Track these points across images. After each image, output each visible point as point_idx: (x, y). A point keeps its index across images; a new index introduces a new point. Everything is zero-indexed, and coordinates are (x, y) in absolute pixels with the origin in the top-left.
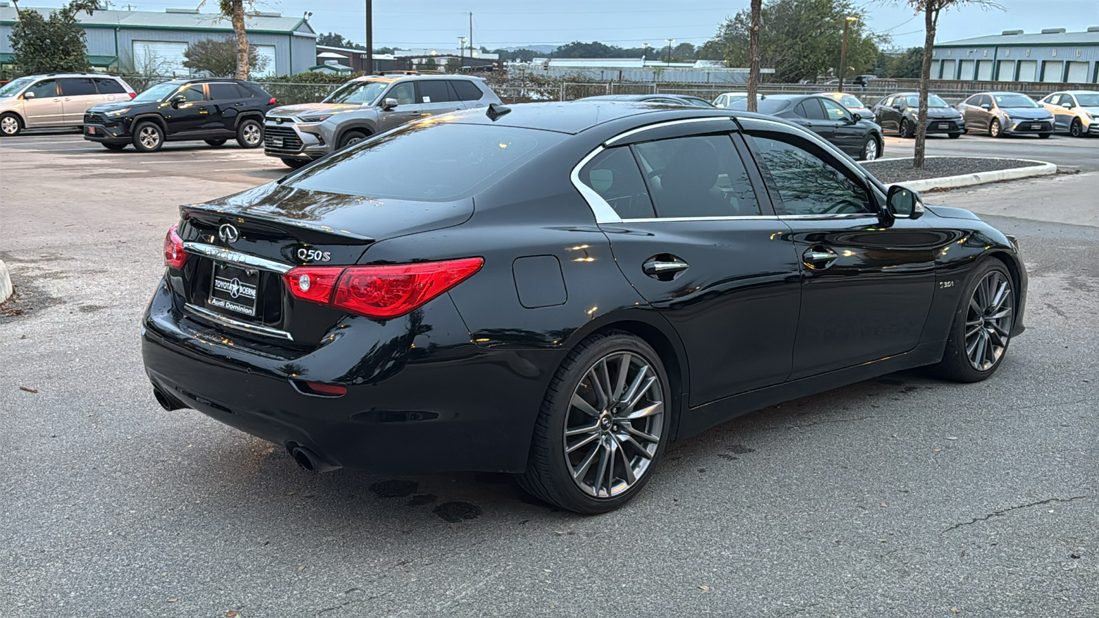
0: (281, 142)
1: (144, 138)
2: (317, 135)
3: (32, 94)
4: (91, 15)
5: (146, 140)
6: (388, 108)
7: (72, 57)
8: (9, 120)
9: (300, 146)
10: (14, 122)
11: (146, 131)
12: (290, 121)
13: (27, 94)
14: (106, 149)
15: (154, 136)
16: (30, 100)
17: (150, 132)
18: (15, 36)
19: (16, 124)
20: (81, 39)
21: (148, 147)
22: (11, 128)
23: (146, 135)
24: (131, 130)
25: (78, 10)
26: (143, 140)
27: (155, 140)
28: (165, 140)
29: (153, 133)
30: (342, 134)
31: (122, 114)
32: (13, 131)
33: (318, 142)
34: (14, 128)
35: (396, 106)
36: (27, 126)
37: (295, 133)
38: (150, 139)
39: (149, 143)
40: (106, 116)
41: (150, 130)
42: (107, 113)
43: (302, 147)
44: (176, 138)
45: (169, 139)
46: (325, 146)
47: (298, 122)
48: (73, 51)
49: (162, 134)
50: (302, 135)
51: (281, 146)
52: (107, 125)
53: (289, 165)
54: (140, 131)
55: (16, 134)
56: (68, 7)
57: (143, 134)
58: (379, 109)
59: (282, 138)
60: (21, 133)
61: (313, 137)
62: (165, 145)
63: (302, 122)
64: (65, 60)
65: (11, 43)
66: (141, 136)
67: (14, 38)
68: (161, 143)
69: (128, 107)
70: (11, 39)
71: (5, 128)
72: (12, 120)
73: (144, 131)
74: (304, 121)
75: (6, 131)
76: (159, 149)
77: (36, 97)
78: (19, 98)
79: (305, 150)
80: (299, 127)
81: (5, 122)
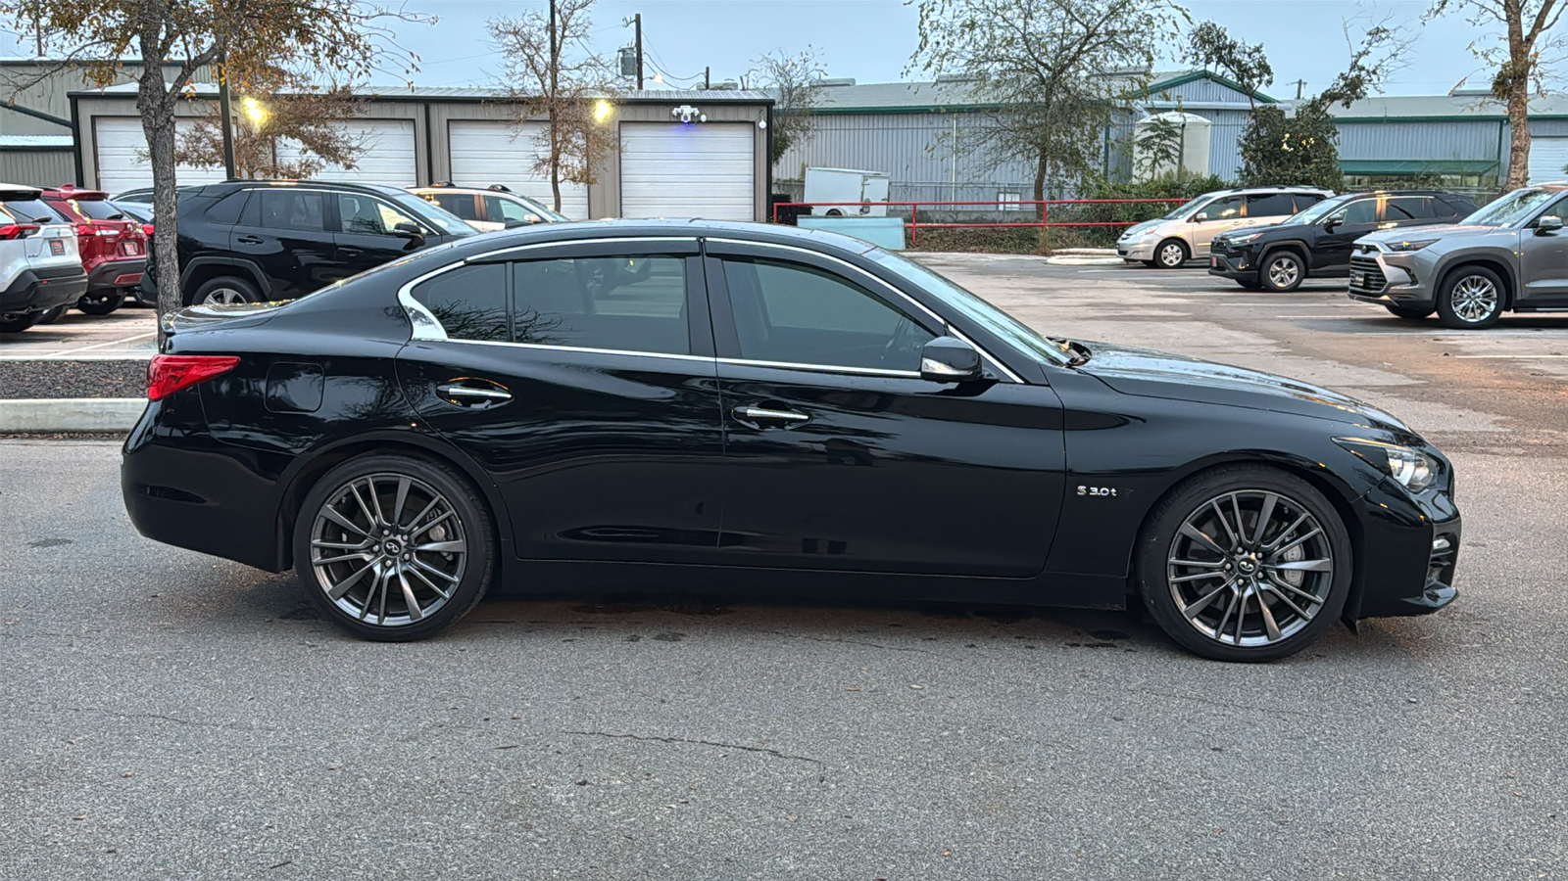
0: (1362, 280)
1: (1277, 272)
2: (1408, 270)
3: (1204, 215)
4: (1348, 107)
5: (1278, 276)
6: (1542, 231)
7: (1312, 166)
8: (1172, 248)
9: (1382, 285)
10: (1178, 251)
11: (1280, 264)
12: (1374, 249)
13: (1199, 216)
14: (1240, 286)
15: (1290, 270)
16: (1202, 223)
17: (1285, 266)
18: (1246, 139)
19: (1180, 253)
20: (1331, 141)
21: (1280, 285)
22: (1173, 258)
23: (1278, 269)
24: (1258, 263)
25: (1332, 101)
26: (1274, 276)
27: (1291, 276)
28: (1307, 276)
29: (1290, 266)
30: (1449, 267)
31: (1251, 240)
32: (1176, 262)
33: (1409, 279)
34: (1177, 258)
35: (1559, 228)
36: (1194, 256)
37: (1378, 266)
38: (1283, 273)
39: (1282, 280)
40: (1229, 243)
41: (1285, 262)
42: (1232, 240)
43: (1385, 287)
44: (1324, 274)
45: (1312, 274)
46: (1417, 286)
47: (1384, 250)
48: (1316, 157)
49: (1303, 268)
50: (1385, 268)
51: (1361, 285)
52: (1230, 255)
53: (1395, 314)
54: (1272, 263)
55: (1179, 266)
56: (1318, 97)
57: (1275, 267)
58: (1529, 233)
59: (1363, 273)
60: (1185, 265)
61: (1403, 272)
62: (1306, 283)
63: (1389, 251)
64: (1302, 170)
65: (1241, 149)
66: (1272, 269)
67: (1244, 142)
68: (1299, 281)
69: (1260, 232)
70: (1240, 144)
71: (1165, 258)
72: (1176, 248)
73: (1277, 264)
74: (1393, 250)
75: (1166, 262)
76: (1295, 289)
77: (1210, 219)
78: (1189, 221)
79: (1389, 291)
80: (1385, 259)
81: (1166, 251)
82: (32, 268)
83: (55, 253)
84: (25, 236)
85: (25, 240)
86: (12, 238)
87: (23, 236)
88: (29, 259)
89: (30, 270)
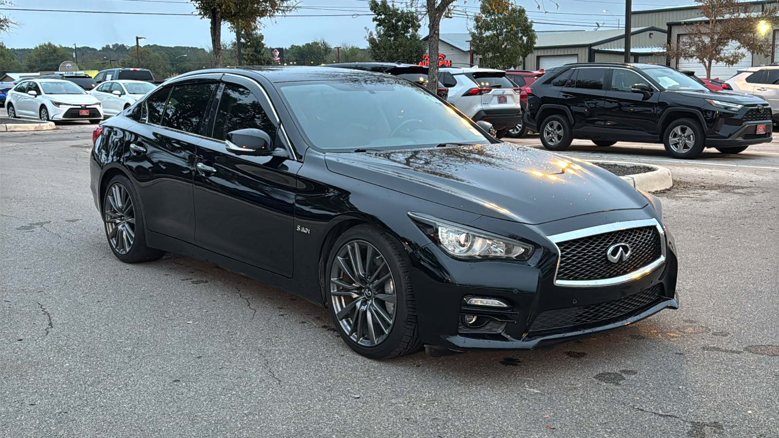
82: (484, 109)
83: (500, 102)
84: (482, 94)
85: (482, 96)
86: (476, 95)
87: (481, 94)
88: (483, 105)
89: (483, 110)
